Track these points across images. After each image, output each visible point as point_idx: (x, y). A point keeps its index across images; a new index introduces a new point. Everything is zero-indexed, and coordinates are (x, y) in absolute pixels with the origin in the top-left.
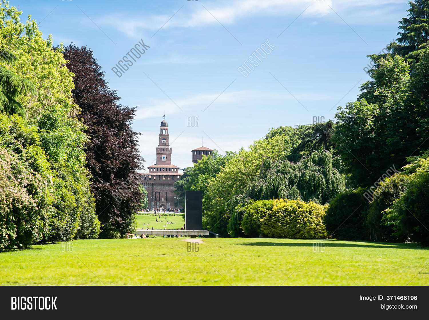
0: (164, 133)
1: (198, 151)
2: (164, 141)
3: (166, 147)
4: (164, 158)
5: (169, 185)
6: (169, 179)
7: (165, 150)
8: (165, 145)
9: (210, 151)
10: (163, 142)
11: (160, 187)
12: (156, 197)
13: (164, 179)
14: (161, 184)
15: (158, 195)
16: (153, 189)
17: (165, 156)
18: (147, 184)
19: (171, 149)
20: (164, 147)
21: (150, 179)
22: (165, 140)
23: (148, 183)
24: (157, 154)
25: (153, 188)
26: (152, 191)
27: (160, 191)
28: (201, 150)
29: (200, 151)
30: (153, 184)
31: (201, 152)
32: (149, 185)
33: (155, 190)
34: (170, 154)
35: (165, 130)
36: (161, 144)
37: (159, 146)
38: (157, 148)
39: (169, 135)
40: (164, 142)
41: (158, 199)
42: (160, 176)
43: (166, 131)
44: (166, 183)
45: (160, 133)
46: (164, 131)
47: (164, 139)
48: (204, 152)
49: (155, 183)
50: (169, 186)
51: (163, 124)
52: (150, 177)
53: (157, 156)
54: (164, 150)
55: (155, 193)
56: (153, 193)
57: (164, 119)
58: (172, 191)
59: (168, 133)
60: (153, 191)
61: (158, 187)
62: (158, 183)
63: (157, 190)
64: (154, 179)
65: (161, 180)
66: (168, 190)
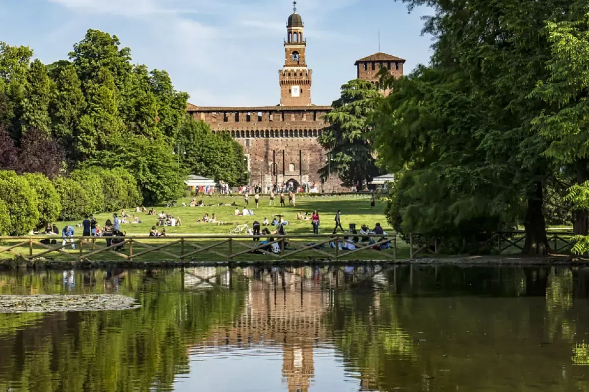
0: (295, 40)
1: (369, 62)
2: (295, 57)
3: (301, 68)
4: (296, 91)
5: (306, 133)
6: (304, 118)
7: (298, 74)
8: (297, 64)
9: (397, 62)
10: (293, 58)
11: (284, 139)
12: (274, 163)
13: (293, 118)
14: (286, 131)
15: (279, 157)
16: (267, 145)
17: (298, 87)
18: (252, 131)
19: (310, 71)
20: (295, 69)
21: (260, 120)
22: (297, 55)
23: (255, 130)
24: (282, 83)
25: (267, 142)
26: (265, 149)
27: (284, 148)
28: (377, 60)
29: (373, 62)
30: (267, 131)
31: (376, 63)
32: (257, 135)
33: (273, 146)
34: (309, 82)
35: (296, 33)
36: (289, 63)
37: (284, 66)
38: (280, 72)
39: (305, 44)
41: (280, 167)
42: (283, 111)
43: (299, 34)
44: (298, 130)
45: (287, 41)
46: (295, 35)
47: (295, 53)
48: (384, 63)
49: (272, 131)
50: (305, 135)
51: (294, 21)
53: (281, 88)
54: (295, 75)
55: (271, 152)
56: (267, 153)
57: (295, 9)
58: (312, 148)
59: (303, 40)
60: (268, 149)
61: (280, 139)
62: (279, 130)
63: (277, 147)
64: (270, 121)
65: (285, 121)
66: (302, 144)
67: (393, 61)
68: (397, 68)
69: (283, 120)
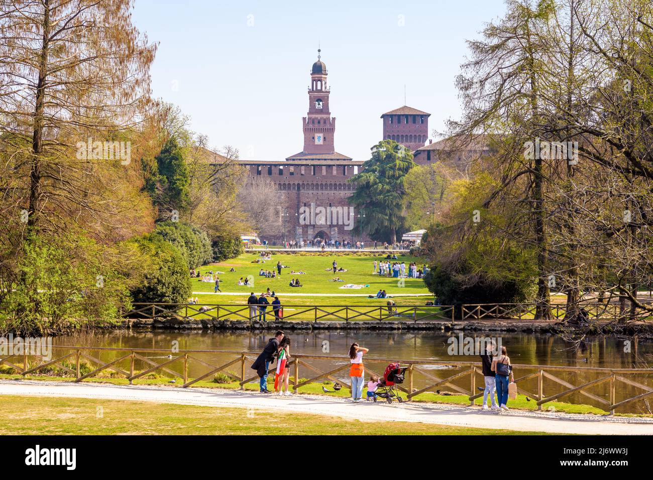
0: (319, 88)
1: (395, 115)
2: (319, 104)
3: (325, 116)
4: (319, 139)
5: (336, 187)
6: (335, 172)
7: (322, 122)
8: (321, 111)
9: (422, 116)
10: (317, 106)
11: (315, 192)
13: (324, 172)
14: (317, 184)
16: (298, 197)
17: (321, 135)
18: (284, 184)
19: (334, 119)
20: (319, 116)
21: (292, 174)
22: (321, 103)
23: (287, 183)
24: (306, 130)
25: (299, 194)
26: (296, 202)
27: (314, 201)
28: (402, 113)
29: (399, 116)
30: (298, 184)
31: (401, 117)
32: (289, 188)
33: (304, 200)
34: (332, 130)
35: (321, 81)
36: (312, 110)
37: (308, 114)
38: (304, 119)
40: (319, 106)
42: (314, 166)
43: (323, 83)
44: (328, 183)
45: (311, 88)
46: (319, 83)
47: (319, 100)
48: (409, 117)
49: (303, 184)
50: (335, 189)
51: (318, 69)
52: (292, 169)
53: (305, 135)
54: (319, 122)
55: (303, 205)
56: (298, 205)
57: (319, 57)
58: (342, 202)
59: (328, 88)
60: (299, 202)
61: (311, 192)
62: (310, 183)
63: (307, 200)
64: (302, 175)
65: (316, 175)
66: (332, 198)
67: (418, 115)
68: (422, 122)
69: (314, 174)
